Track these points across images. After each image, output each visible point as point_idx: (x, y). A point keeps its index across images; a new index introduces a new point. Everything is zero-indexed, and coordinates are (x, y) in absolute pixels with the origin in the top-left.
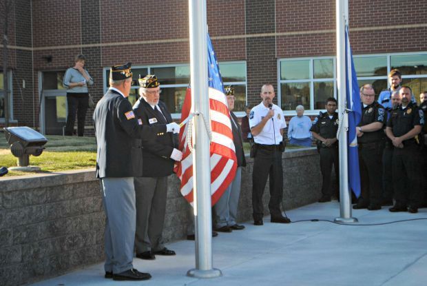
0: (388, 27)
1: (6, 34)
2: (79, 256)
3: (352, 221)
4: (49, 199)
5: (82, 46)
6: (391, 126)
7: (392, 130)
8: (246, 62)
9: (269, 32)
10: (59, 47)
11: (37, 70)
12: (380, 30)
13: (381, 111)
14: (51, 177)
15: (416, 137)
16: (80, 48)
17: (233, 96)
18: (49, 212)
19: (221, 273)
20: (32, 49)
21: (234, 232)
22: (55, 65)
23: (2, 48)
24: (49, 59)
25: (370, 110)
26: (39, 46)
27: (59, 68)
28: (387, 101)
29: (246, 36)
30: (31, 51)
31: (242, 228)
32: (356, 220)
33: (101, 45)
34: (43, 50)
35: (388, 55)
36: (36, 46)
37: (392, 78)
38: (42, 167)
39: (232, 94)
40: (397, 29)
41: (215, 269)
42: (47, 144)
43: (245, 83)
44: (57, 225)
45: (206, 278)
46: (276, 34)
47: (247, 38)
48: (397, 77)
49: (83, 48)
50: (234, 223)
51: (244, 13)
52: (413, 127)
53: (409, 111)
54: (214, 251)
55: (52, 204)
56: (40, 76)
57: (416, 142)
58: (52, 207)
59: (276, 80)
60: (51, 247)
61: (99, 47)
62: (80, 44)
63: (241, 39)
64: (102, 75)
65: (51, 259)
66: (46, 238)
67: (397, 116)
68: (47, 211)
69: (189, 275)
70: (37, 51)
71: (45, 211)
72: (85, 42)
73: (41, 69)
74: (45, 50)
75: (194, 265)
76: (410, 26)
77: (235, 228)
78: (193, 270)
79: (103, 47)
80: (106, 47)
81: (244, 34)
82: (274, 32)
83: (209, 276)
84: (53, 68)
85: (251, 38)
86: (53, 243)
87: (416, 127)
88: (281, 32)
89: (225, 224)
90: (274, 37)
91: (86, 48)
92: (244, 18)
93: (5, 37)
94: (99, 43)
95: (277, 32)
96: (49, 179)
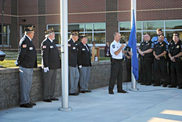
0: (165, 9)
1: (3, 10)
2: (17, 101)
3: (136, 90)
4: (5, 78)
5: (38, 15)
6: (155, 51)
7: (156, 53)
8: (105, 23)
9: (115, 11)
10: (29, 16)
11: (19, 25)
12: (161, 10)
13: (153, 44)
14: (5, 70)
15: (165, 56)
16: (37, 16)
17: (86, 38)
18: (4, 84)
19: (72, 109)
20: (18, 16)
21: (87, 93)
22: (27, 23)
23: (1, 15)
24: (25, 21)
25: (148, 44)
26: (20, 15)
27: (28, 24)
28: (156, 41)
29: (106, 12)
30: (17, 17)
31: (90, 92)
32: (138, 89)
33: (46, 15)
34: (22, 17)
35: (165, 21)
36: (19, 15)
37: (158, 32)
38: (4, 66)
39: (86, 37)
40: (168, 10)
41: (69, 108)
42: (6, 56)
43: (105, 32)
44: (8, 89)
45: (65, 111)
46: (118, 11)
47: (106, 13)
48: (160, 31)
49: (38, 16)
50: (87, 89)
51: (105, 2)
52: (163, 52)
53: (162, 45)
54: (69, 101)
55: (6, 80)
56: (21, 27)
57: (165, 58)
58: (6, 82)
59: (118, 31)
60: (5, 97)
61: (45, 16)
62: (37, 14)
63: (103, 13)
64: (46, 27)
65: (5, 102)
66: (3, 94)
67: (158, 47)
68: (3, 83)
69: (59, 110)
70: (20, 17)
71: (2, 83)
72: (39, 14)
73: (21, 25)
74: (23, 17)
75: (61, 106)
76: (174, 9)
77: (87, 91)
78: (61, 108)
79: (47, 16)
80: (48, 16)
81: (105, 11)
82: (117, 11)
83: (67, 110)
84: (26, 24)
85: (108, 13)
86: (6, 96)
87: (164, 51)
88: (120, 10)
89: (84, 90)
90: (117, 13)
91: (40, 16)
92: (105, 5)
93: (3, 12)
94: (45, 14)
95: (119, 10)
96: (4, 71)
